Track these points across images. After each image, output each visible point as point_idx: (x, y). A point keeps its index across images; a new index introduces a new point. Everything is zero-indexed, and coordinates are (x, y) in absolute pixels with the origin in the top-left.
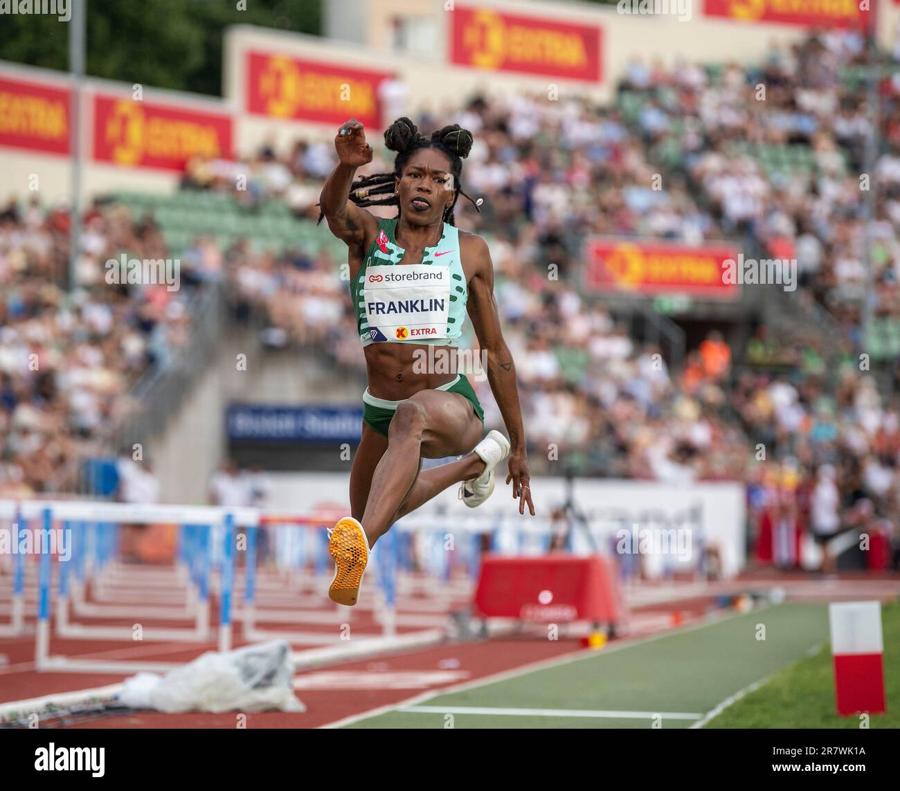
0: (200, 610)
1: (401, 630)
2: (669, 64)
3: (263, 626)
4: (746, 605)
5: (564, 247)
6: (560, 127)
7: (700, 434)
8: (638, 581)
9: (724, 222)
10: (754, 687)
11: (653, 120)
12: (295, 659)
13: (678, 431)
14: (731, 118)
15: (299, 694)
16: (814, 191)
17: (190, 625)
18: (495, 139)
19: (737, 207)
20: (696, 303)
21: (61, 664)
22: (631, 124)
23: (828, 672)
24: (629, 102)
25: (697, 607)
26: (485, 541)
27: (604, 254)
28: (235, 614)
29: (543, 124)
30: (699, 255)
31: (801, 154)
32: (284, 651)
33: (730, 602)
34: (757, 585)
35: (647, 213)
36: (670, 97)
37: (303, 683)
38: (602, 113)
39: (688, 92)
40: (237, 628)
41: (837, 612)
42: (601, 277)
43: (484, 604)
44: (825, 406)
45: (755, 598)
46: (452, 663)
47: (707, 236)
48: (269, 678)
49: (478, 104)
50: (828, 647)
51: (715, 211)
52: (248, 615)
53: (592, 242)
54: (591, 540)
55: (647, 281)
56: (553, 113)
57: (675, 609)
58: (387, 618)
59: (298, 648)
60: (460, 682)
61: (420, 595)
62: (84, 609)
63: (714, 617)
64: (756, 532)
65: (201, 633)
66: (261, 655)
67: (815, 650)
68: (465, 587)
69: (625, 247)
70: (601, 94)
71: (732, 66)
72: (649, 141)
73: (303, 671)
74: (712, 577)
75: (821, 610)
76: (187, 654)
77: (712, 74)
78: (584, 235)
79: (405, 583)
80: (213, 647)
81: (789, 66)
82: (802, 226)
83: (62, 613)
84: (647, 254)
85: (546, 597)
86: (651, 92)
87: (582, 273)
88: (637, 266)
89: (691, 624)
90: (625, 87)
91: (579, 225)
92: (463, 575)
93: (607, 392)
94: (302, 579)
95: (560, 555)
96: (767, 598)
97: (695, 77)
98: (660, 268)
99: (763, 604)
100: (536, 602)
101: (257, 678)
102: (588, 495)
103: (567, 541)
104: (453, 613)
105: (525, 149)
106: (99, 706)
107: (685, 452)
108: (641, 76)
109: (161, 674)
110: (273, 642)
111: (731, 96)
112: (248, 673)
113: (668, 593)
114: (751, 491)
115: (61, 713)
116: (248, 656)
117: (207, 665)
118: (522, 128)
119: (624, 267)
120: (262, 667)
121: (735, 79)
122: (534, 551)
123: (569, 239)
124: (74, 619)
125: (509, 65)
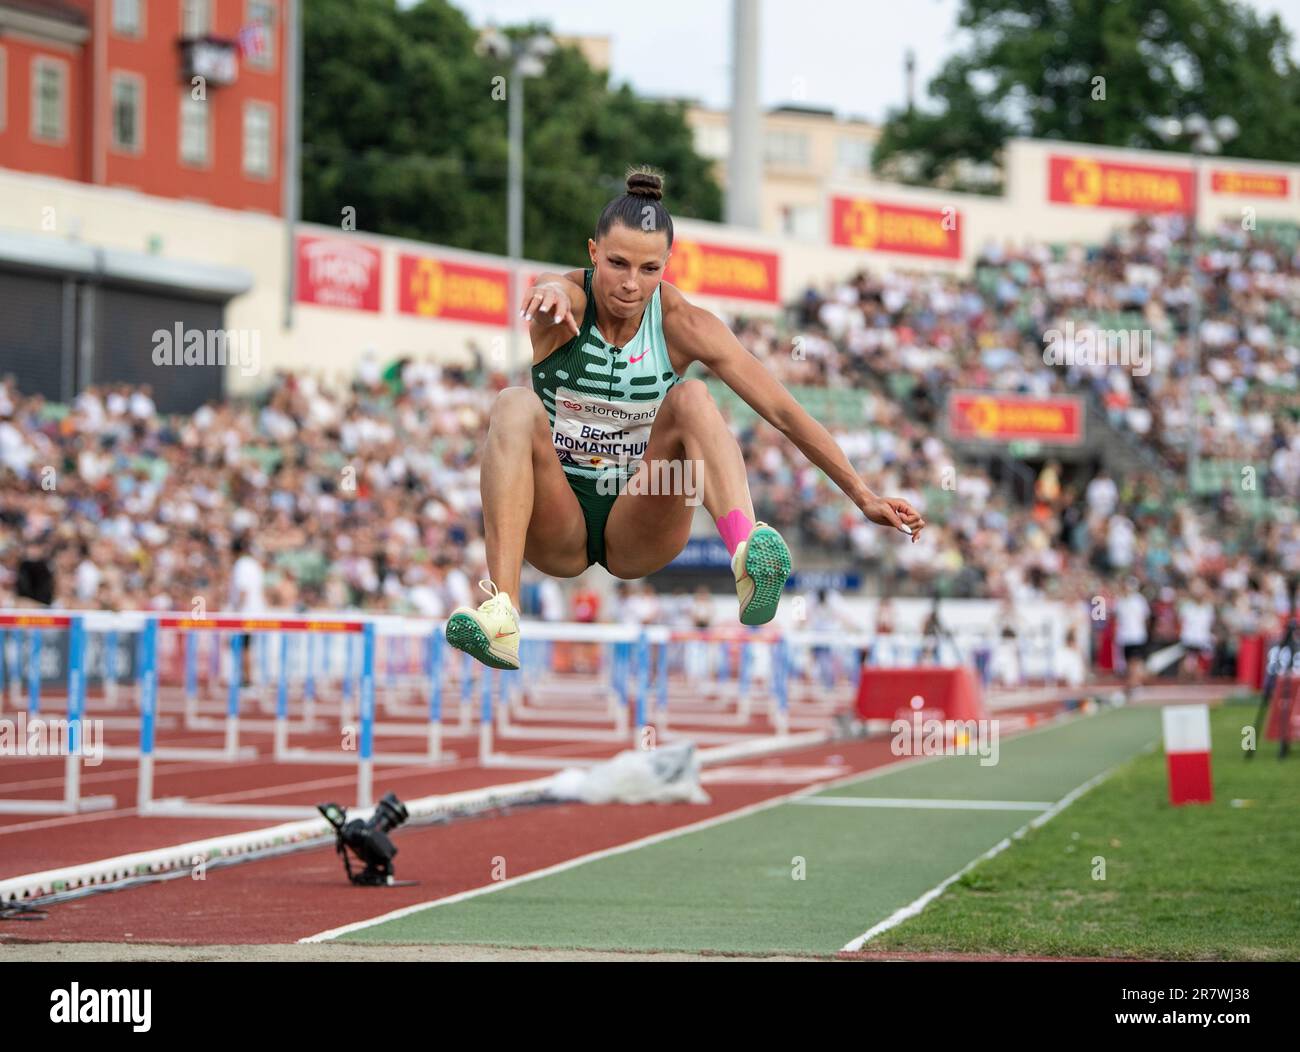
0: (620, 714)
1: (793, 731)
2: (1019, 244)
3: (674, 727)
4: (1091, 708)
5: (931, 401)
6: (927, 300)
7: (1050, 561)
8: (997, 687)
9: (1069, 377)
10: (1099, 780)
11: (1007, 292)
12: (702, 756)
13: (1028, 558)
14: (1073, 290)
15: (706, 787)
17: (610, 726)
18: (870, 307)
20: (1045, 448)
21: (502, 760)
22: (988, 295)
23: (1162, 769)
24: (986, 277)
25: (1048, 710)
26: (863, 655)
27: (965, 406)
28: (650, 717)
29: (912, 296)
30: (1047, 407)
31: (1134, 319)
32: (690, 752)
33: (1077, 705)
34: (1101, 691)
35: (1000, 371)
36: (1022, 272)
37: (709, 777)
38: (964, 287)
39: (1035, 266)
41: (1171, 716)
42: (963, 426)
43: (865, 707)
44: (1157, 535)
45: (1099, 701)
46: (836, 759)
47: (1053, 389)
48: (678, 774)
49: (859, 280)
51: (1061, 371)
52: (662, 718)
53: (954, 397)
54: (957, 652)
55: (1002, 429)
56: (922, 287)
57: (1030, 712)
58: (780, 720)
59: (703, 747)
60: (842, 776)
61: (808, 700)
62: (523, 713)
63: (1063, 719)
64: (1099, 644)
65: (620, 734)
66: (672, 755)
67: (1150, 747)
68: (847, 693)
69: (984, 401)
70: (963, 269)
71: (1076, 245)
72: (1004, 309)
73: (709, 767)
75: (1156, 711)
76: (608, 752)
77: (1057, 253)
78: (948, 389)
79: (796, 690)
80: (629, 746)
83: (502, 715)
84: (1002, 406)
85: (917, 702)
86: (1003, 266)
87: (946, 424)
88: (993, 417)
89: (1043, 725)
90: (982, 264)
91: (944, 379)
92: (846, 683)
93: (969, 525)
94: (708, 687)
95: (928, 664)
96: (1108, 702)
97: (1041, 255)
98: (1015, 418)
99: (1106, 708)
100: (908, 706)
101: (669, 773)
102: (953, 613)
103: (935, 652)
104: (838, 715)
105: (896, 318)
106: (533, 798)
107: (1037, 577)
108: (996, 254)
109: (586, 769)
110: (681, 742)
111: (1073, 270)
112: (660, 769)
113: (1024, 698)
115: (503, 804)
116: (662, 754)
117: (624, 762)
118: (894, 300)
119: (982, 416)
120: (672, 764)
121: (1077, 256)
122: (907, 662)
123: (934, 394)
124: (514, 721)
125: (882, 246)
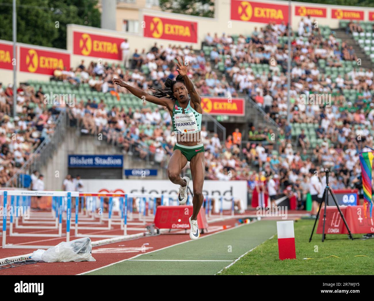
0: (59, 227)
1: (129, 233)
3: (80, 232)
4: (248, 221)
7: (232, 163)
9: (239, 90)
11: (215, 55)
13: (225, 162)
14: (241, 54)
15: (93, 255)
16: (270, 79)
17: (56, 232)
18: (160, 61)
19: (243, 85)
21: (11, 246)
23: (276, 244)
24: (205, 48)
25: (231, 223)
26: (159, 201)
28: (72, 228)
31: (265, 66)
32: (88, 241)
33: (243, 221)
35: (213, 87)
36: (220, 47)
37: (95, 251)
38: (197, 52)
39: (226, 45)
40: (72, 232)
41: (279, 224)
43: (158, 223)
45: (251, 219)
47: (233, 96)
48: (83, 250)
49: (154, 50)
50: (276, 236)
51: (237, 86)
52: (76, 228)
55: (213, 111)
57: (223, 224)
58: (125, 229)
59: (93, 239)
61: (136, 220)
62: (19, 227)
63: (237, 226)
65: (60, 235)
66: (81, 242)
67: (272, 237)
68: (152, 217)
69: (206, 99)
70: (197, 46)
71: (241, 36)
72: (214, 62)
73: (95, 247)
74: (236, 213)
76: (55, 242)
77: (234, 39)
79: (131, 216)
80: (65, 240)
81: (261, 36)
82: (266, 92)
83: (11, 228)
84: (213, 101)
86: (214, 45)
88: (209, 105)
89: (229, 229)
90: (204, 44)
94: (95, 215)
96: (256, 219)
97: (229, 40)
99: (255, 221)
100: (177, 222)
101: (79, 250)
105: (171, 65)
106: (24, 260)
107: (227, 169)
108: (210, 40)
109: (46, 249)
111: (241, 46)
112: (76, 248)
113: (221, 218)
114: (249, 182)
116: (76, 242)
117: (62, 246)
118: (169, 58)
120: (81, 246)
121: (243, 40)
124: (15, 230)
125: (164, 37)
